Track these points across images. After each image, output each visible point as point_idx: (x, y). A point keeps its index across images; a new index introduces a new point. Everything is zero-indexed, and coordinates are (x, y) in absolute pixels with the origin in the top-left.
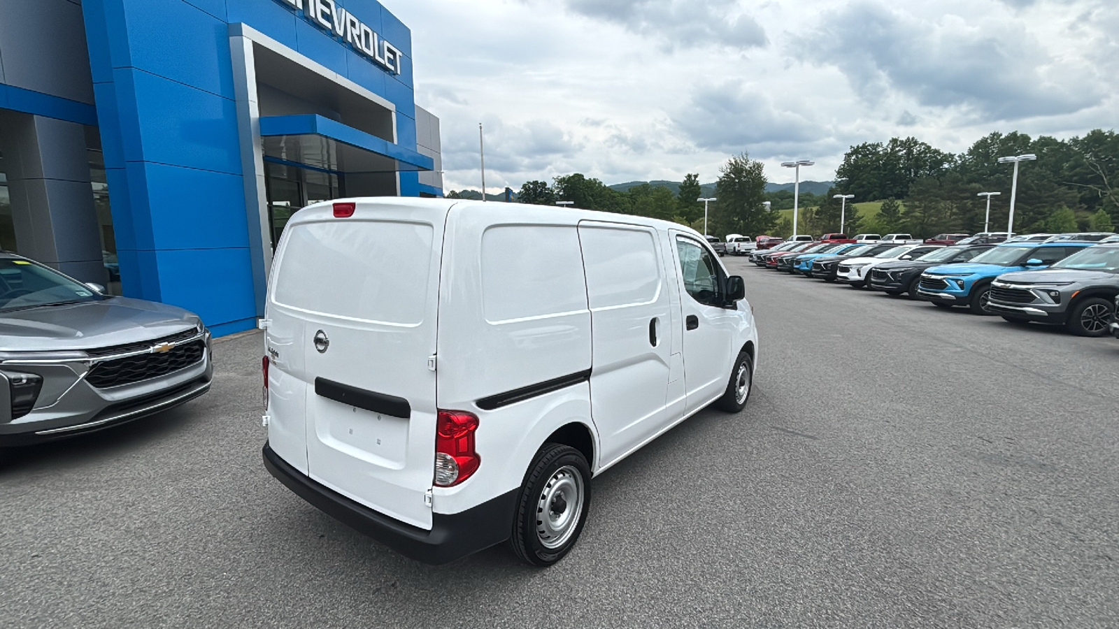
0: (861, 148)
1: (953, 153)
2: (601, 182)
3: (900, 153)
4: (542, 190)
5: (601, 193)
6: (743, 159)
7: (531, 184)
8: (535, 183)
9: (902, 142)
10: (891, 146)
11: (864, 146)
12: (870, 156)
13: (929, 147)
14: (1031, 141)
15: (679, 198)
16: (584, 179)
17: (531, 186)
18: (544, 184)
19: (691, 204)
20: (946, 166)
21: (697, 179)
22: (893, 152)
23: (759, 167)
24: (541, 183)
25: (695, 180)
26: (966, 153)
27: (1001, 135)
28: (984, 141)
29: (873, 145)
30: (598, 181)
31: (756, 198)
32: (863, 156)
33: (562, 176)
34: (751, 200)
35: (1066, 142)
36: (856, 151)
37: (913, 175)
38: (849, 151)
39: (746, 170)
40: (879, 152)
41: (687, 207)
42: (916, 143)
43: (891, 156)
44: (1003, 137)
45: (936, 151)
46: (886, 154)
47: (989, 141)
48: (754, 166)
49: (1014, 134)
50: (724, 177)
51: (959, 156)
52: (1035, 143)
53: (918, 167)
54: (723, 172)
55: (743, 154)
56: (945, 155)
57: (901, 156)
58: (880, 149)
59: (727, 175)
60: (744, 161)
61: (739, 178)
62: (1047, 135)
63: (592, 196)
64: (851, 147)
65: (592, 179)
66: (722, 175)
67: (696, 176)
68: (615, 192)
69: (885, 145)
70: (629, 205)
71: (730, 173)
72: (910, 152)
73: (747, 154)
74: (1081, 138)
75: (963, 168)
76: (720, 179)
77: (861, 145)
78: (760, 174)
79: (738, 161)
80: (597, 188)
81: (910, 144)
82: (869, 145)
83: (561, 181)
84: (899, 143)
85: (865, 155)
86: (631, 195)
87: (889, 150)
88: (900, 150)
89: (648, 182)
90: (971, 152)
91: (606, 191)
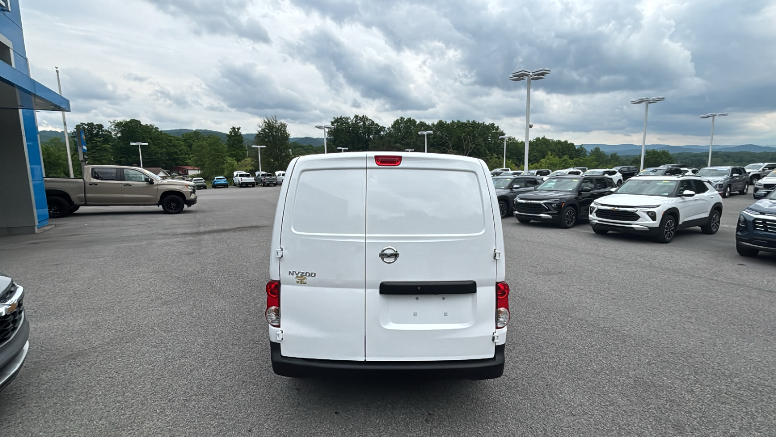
0: (339, 119)
1: (384, 126)
2: (157, 128)
3: (360, 124)
4: (98, 132)
5: (158, 137)
6: (274, 120)
7: (86, 125)
8: (91, 125)
9: (360, 117)
10: (355, 119)
11: (341, 118)
12: (345, 124)
13: (373, 122)
14: (417, 123)
15: (227, 144)
16: (141, 125)
17: (86, 127)
18: (100, 127)
19: (237, 149)
20: (382, 133)
21: (240, 131)
22: (356, 124)
23: (284, 126)
24: (97, 125)
25: (238, 131)
26: (390, 127)
27: (404, 119)
28: (398, 121)
29: (346, 118)
30: (154, 127)
31: (284, 146)
32: (340, 124)
33: (119, 120)
34: (281, 148)
35: (430, 125)
36: (337, 120)
37: (367, 137)
38: (333, 121)
39: (276, 128)
40: (349, 122)
41: (234, 151)
42: (367, 119)
43: (355, 125)
44: (405, 120)
45: (377, 125)
46: (353, 124)
47: (400, 122)
48: (281, 125)
49: (410, 119)
50: (261, 131)
51: (388, 128)
52: (418, 124)
53: (370, 133)
54: (260, 127)
55: (273, 116)
56: (381, 127)
57: (361, 125)
58: (349, 121)
59: (263, 130)
60: (274, 121)
61: (271, 133)
62: (422, 121)
63: (151, 139)
64: (334, 118)
65: (149, 125)
66: (260, 129)
67: (239, 129)
68: (171, 137)
69: (352, 119)
70: (184, 147)
71: (265, 128)
72: (365, 124)
73: (275, 117)
74: (435, 123)
75: (389, 134)
76: (259, 132)
77: (339, 118)
78: (285, 131)
79: (270, 121)
80: (154, 133)
81: (364, 119)
82: (344, 118)
83: (119, 125)
84: (359, 118)
85: (342, 124)
86: (185, 140)
87: (354, 122)
88: (359, 123)
89: (194, 130)
90: (393, 126)
91: (163, 136)
